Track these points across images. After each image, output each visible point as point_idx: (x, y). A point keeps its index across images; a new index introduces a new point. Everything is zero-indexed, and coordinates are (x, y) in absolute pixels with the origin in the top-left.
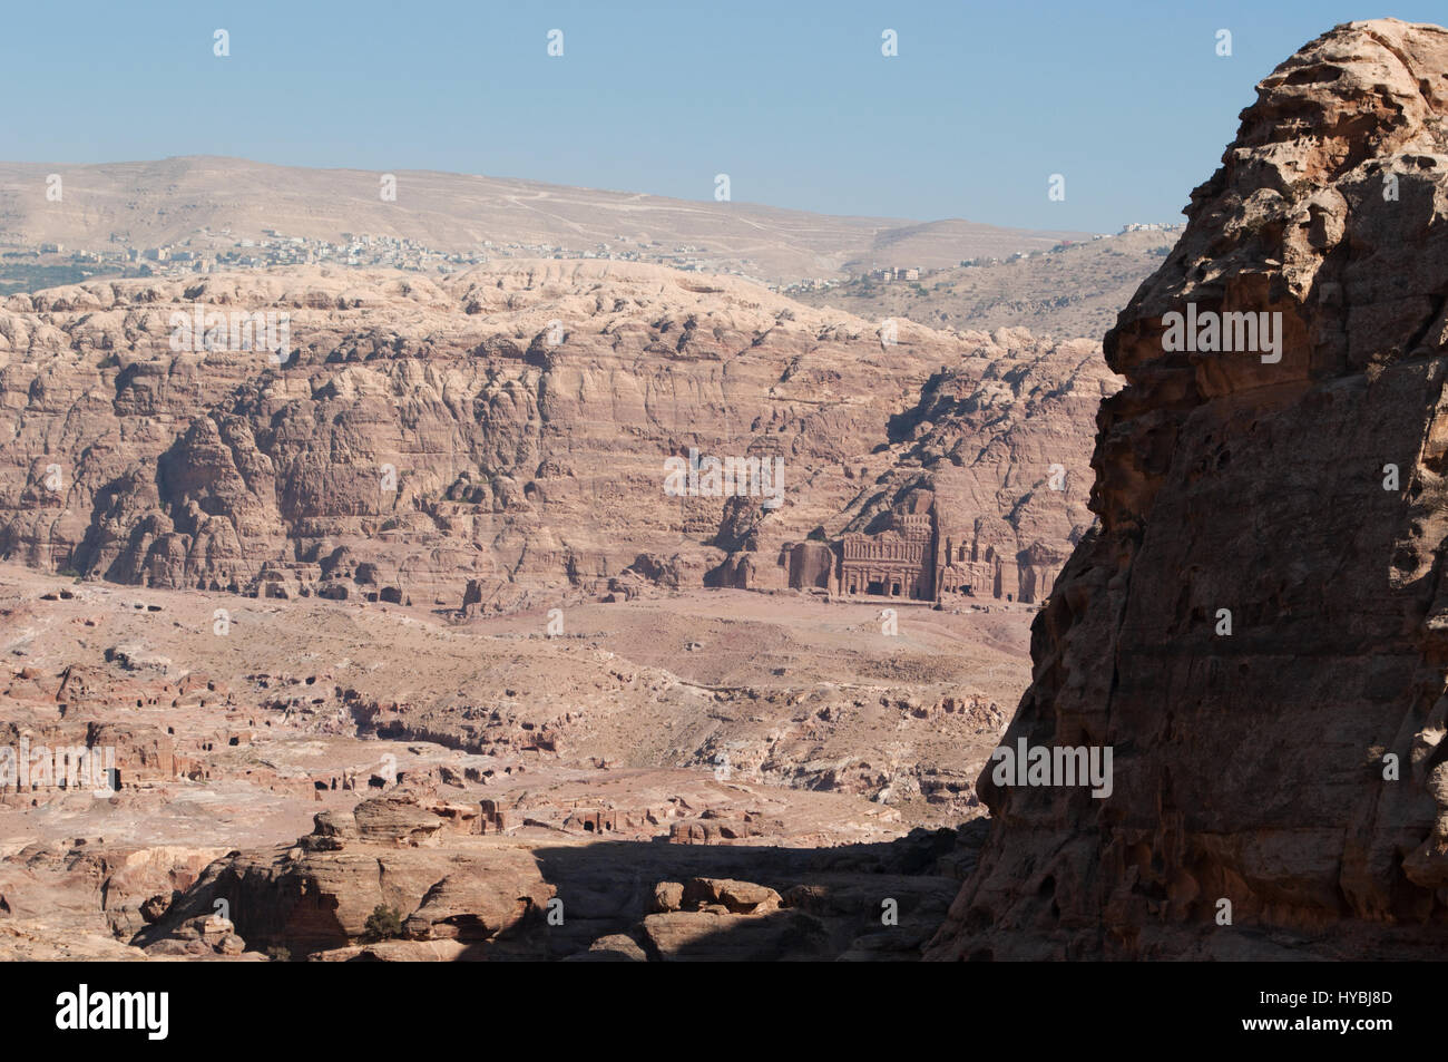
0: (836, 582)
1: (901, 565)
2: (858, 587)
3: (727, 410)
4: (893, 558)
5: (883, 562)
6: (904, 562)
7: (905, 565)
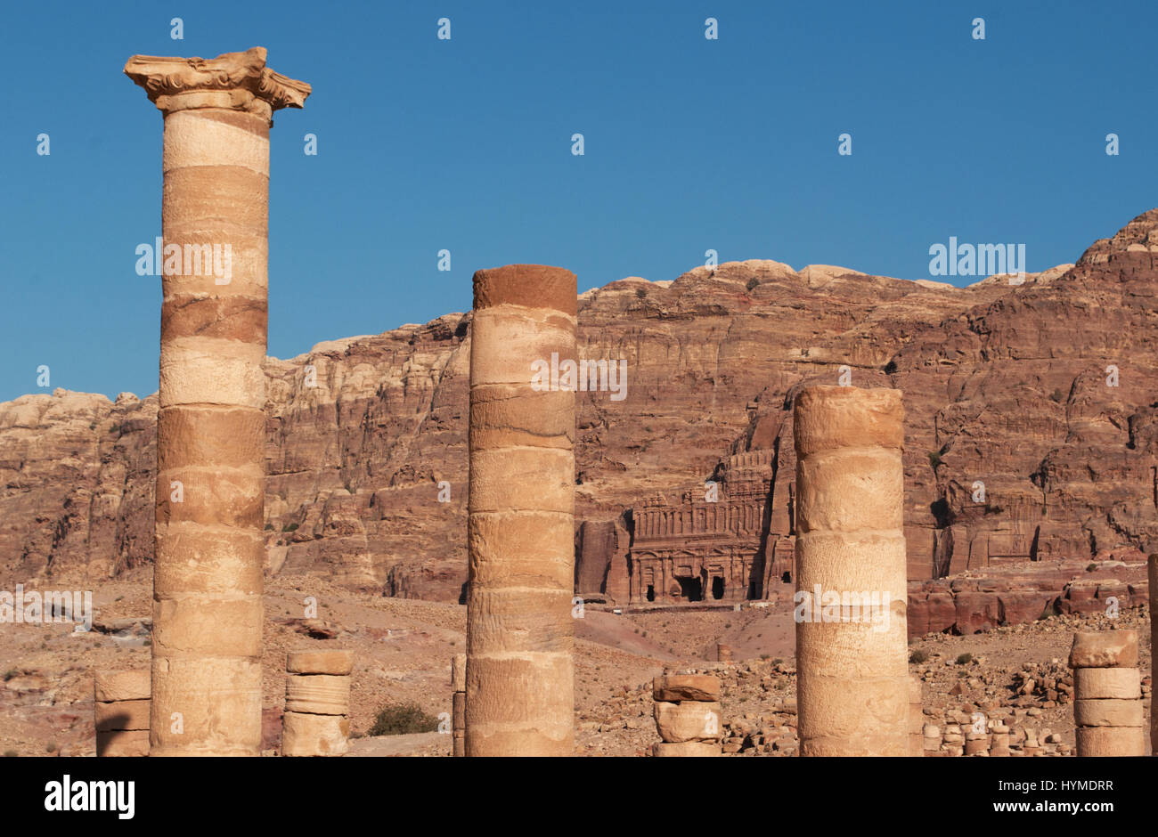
0: (624, 581)
1: (722, 542)
2: (657, 589)
3: (718, 381)
4: (710, 532)
5: (695, 538)
6: (725, 537)
7: (729, 542)
